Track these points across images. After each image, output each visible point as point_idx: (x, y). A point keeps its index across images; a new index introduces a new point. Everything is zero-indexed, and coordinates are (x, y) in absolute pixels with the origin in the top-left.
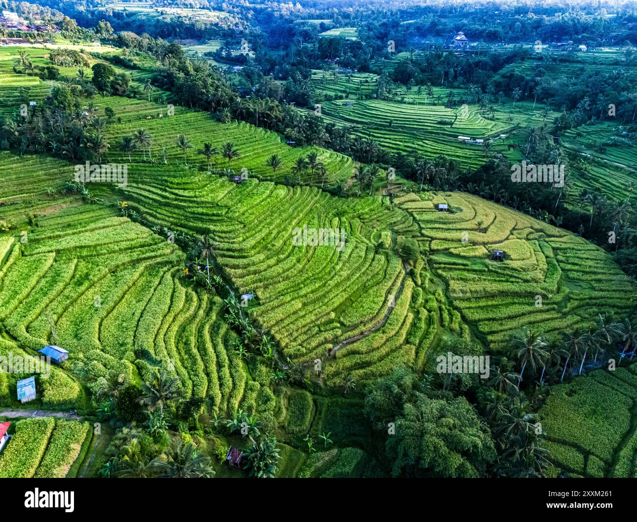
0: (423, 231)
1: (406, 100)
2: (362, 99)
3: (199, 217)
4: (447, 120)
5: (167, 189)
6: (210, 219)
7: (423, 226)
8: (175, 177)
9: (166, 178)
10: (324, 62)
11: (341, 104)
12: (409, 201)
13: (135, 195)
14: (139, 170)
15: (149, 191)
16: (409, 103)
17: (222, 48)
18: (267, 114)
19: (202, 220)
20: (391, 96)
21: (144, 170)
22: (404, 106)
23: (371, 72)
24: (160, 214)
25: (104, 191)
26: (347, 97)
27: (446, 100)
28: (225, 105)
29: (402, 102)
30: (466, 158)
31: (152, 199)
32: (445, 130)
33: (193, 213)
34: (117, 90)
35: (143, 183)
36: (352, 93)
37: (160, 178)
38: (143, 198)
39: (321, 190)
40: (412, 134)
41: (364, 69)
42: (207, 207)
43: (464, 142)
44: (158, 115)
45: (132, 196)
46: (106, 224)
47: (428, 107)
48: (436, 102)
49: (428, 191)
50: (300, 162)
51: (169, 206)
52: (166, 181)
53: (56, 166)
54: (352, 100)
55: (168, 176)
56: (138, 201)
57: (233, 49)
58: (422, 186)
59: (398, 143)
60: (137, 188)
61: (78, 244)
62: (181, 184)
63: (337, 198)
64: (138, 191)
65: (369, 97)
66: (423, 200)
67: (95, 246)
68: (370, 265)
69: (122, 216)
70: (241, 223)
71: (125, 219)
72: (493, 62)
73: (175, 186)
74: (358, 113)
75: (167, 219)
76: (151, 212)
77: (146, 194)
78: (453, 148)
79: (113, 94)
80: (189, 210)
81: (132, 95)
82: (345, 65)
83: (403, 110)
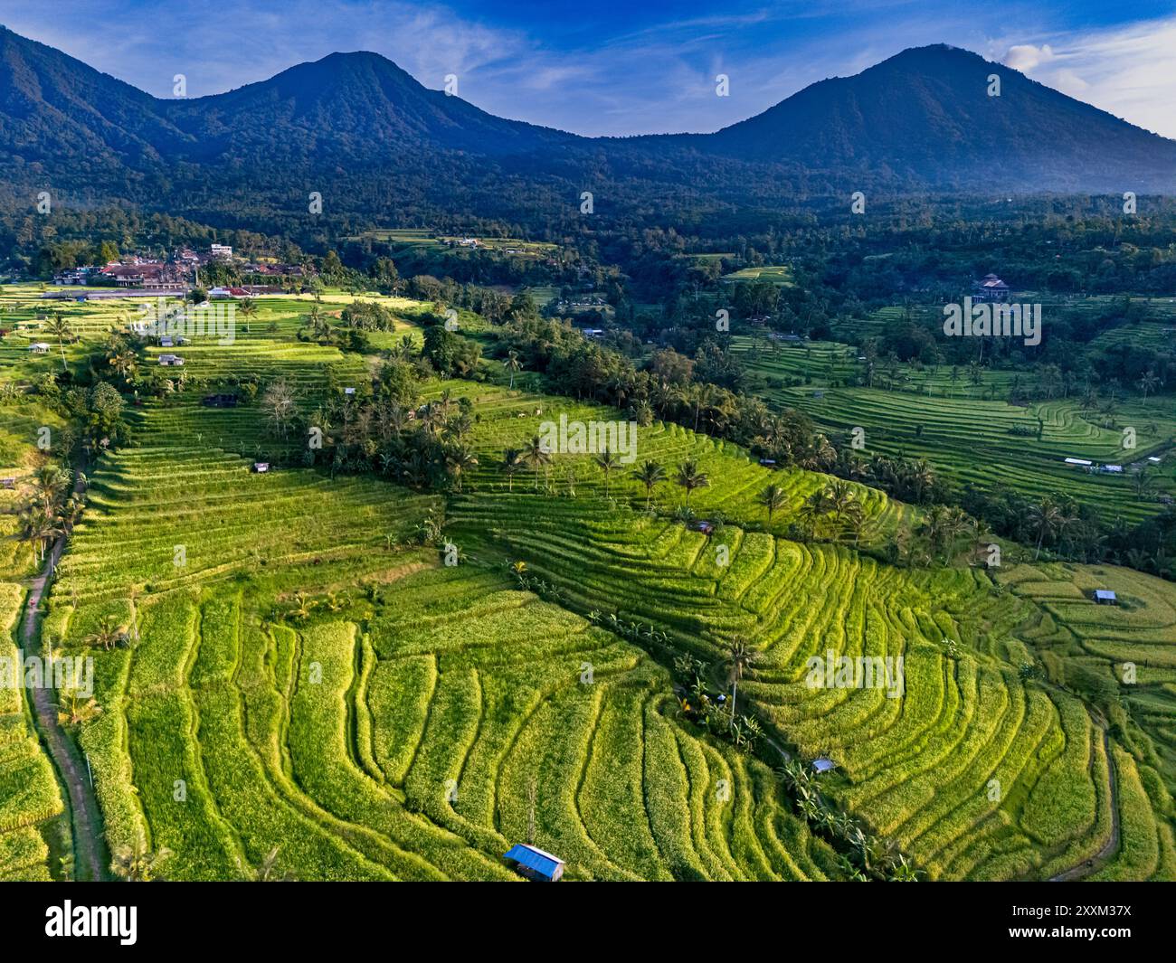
0: (1087, 644)
1: (926, 389)
2: (838, 386)
3: (670, 597)
4: (1027, 427)
5: (591, 541)
6: (690, 602)
7: (1081, 633)
8: (597, 520)
9: (582, 521)
10: (744, 322)
11: (802, 394)
12: (1027, 581)
13: (534, 551)
14: (530, 506)
15: (558, 544)
16: (934, 395)
17: (557, 301)
18: (714, 411)
19: (678, 605)
20: (896, 383)
21: (538, 507)
22: (925, 399)
23: (834, 340)
24: (591, 587)
25: (474, 541)
26: (808, 382)
27: (1007, 391)
28: (641, 396)
29: (920, 392)
30: (1099, 499)
31: (567, 559)
32: (1028, 446)
33: (655, 588)
34: (460, 368)
35: (542, 529)
36: (815, 376)
37: (570, 520)
38: (551, 558)
39: (856, 552)
40: (964, 451)
41: (820, 334)
42: (676, 578)
43: (1078, 469)
44: (535, 412)
45: (528, 552)
46: (502, 605)
47: (975, 403)
48: (988, 394)
49: (1053, 562)
50: (818, 497)
51: (605, 574)
52: (584, 526)
53: (390, 496)
54: (819, 387)
55: (585, 518)
56: (543, 562)
57: (576, 301)
58: (1038, 552)
59: (944, 466)
60: (532, 537)
61: (470, 641)
62: (611, 533)
63: (889, 569)
64: (538, 544)
65: (850, 383)
66: (1054, 579)
67: (499, 645)
68: (1028, 712)
69: (520, 589)
70: (752, 612)
71: (527, 595)
72: (1073, 325)
73: (604, 537)
74: (842, 411)
75: (609, 598)
76: (574, 583)
77: (556, 550)
78: (1062, 480)
79: (454, 376)
80: (647, 582)
81: (483, 378)
82: (783, 327)
83: (929, 408)
